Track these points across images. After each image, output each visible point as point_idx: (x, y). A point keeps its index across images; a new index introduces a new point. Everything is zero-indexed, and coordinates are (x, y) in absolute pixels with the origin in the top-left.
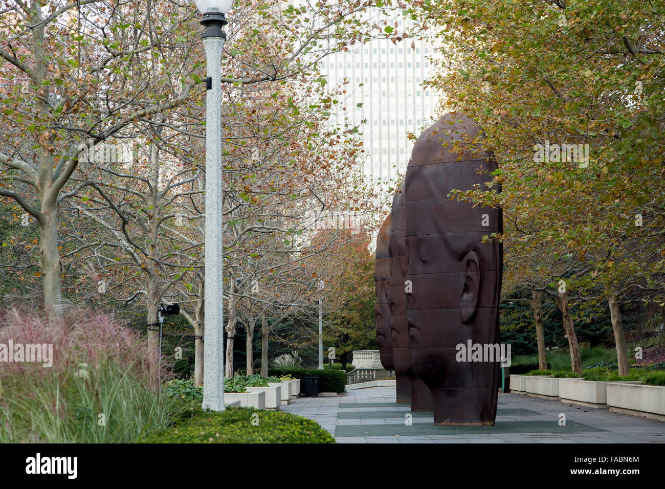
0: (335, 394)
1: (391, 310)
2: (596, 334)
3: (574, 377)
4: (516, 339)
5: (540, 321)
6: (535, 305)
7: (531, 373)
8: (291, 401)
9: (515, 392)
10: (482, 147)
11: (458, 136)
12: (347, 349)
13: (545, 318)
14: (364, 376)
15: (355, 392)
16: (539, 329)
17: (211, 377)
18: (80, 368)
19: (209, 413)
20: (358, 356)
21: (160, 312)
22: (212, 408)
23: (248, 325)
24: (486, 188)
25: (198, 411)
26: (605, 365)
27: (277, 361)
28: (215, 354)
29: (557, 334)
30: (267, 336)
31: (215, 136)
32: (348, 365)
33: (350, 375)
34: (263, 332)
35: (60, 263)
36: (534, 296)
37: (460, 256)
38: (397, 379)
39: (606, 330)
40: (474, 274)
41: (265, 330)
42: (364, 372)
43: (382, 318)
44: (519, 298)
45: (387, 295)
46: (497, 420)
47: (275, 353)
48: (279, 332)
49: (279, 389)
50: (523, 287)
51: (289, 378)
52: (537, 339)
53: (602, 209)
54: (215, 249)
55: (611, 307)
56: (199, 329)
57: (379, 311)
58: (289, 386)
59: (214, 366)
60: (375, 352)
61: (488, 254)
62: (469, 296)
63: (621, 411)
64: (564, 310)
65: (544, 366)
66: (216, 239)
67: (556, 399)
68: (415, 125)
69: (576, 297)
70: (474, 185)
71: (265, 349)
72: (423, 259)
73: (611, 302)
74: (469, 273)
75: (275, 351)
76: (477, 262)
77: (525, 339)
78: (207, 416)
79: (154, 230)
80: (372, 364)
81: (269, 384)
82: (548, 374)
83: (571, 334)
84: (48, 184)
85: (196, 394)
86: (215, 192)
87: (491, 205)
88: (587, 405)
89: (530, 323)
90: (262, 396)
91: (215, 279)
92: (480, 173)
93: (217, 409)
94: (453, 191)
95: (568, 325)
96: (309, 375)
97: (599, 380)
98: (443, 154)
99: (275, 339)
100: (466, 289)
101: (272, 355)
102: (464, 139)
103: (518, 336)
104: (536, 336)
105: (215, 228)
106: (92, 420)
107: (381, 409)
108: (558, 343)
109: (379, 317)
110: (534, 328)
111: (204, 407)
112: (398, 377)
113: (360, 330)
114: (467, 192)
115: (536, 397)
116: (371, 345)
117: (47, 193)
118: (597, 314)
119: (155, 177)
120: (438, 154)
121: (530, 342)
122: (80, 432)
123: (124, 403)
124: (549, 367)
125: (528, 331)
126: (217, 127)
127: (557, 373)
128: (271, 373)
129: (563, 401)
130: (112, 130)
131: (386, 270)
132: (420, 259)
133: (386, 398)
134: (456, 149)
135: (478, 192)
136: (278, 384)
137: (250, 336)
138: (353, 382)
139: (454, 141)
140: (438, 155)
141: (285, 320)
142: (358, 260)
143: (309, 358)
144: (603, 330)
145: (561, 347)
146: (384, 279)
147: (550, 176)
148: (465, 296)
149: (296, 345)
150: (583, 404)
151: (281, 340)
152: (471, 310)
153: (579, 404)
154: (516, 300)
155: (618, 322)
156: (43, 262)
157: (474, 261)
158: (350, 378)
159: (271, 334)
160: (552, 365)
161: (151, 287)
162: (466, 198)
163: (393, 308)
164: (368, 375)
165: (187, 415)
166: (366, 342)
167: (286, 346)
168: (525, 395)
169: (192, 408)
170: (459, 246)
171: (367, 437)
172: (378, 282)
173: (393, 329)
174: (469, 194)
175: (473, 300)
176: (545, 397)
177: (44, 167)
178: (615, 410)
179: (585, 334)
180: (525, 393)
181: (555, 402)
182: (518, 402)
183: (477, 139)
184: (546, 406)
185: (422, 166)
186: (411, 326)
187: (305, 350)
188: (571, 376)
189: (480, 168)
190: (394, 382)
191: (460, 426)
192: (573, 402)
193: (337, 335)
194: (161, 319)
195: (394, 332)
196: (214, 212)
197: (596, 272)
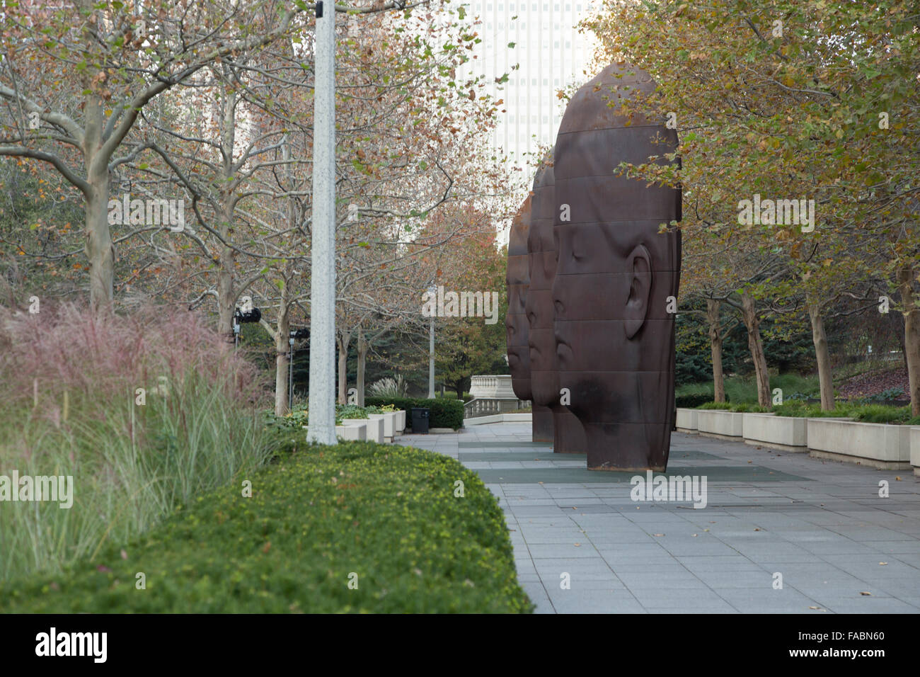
0: (450, 430)
1: (530, 321)
2: (786, 358)
3: (762, 412)
4: (683, 363)
5: (716, 339)
6: (710, 319)
7: (703, 406)
8: (395, 438)
9: (683, 430)
10: (660, 108)
11: (628, 93)
12: (465, 373)
13: (724, 337)
14: (486, 408)
15: (476, 428)
16: (715, 350)
17: (319, 400)
18: (160, 383)
19: (317, 448)
20: (478, 383)
21: (235, 319)
22: (320, 441)
23: (341, 339)
24: (667, 162)
25: (303, 445)
26: (799, 397)
27: (375, 386)
28: (324, 370)
29: (736, 357)
30: (364, 355)
31: (326, 80)
32: (464, 394)
33: (467, 406)
34: (359, 349)
35: (112, 250)
36: (710, 307)
37: (626, 252)
38: (534, 411)
39: (800, 354)
40: (643, 275)
41: (361, 347)
42: (486, 403)
43: (515, 333)
44: (690, 310)
45: (523, 304)
46: (668, 465)
47: (372, 376)
48: (380, 349)
49: (381, 422)
50: (698, 295)
51: (392, 410)
52: (713, 362)
53: (817, 191)
54: (326, 230)
55: (813, 321)
56: (282, 342)
57: (512, 323)
58: (392, 420)
59: (323, 385)
60: (499, 378)
61: (662, 249)
62: (636, 303)
63: (826, 455)
64: (750, 326)
65: (721, 398)
66: (326, 218)
67: (739, 439)
68: (551, 86)
69: (768, 308)
70: (651, 157)
71: (360, 372)
72: (576, 255)
73: (814, 315)
74: (637, 274)
75: (373, 373)
76: (648, 260)
77: (696, 362)
78: (316, 451)
79: (228, 212)
80: (495, 392)
81: (370, 416)
82: (727, 408)
83: (758, 356)
84: (96, 145)
85: (282, 426)
86: (326, 154)
87: (671, 184)
88: (780, 448)
89: (703, 342)
90: (363, 430)
91: (325, 270)
92: (657, 142)
93: (326, 442)
94: (621, 165)
95: (755, 345)
96: (417, 406)
97: (796, 415)
98: (605, 118)
99: (374, 358)
100: (632, 295)
101: (370, 380)
102: (635, 98)
103: (687, 359)
104: (711, 359)
105: (326, 203)
106: (177, 451)
107: (513, 450)
108: (737, 368)
109: (512, 331)
110: (709, 349)
111: (309, 439)
112: (535, 410)
113: (482, 349)
114: (640, 167)
115: (711, 437)
116: (497, 369)
117: (96, 157)
118: (797, 330)
119: (230, 141)
120: (598, 117)
121: (702, 367)
122: (162, 467)
123: (216, 431)
124: (727, 399)
125: (702, 353)
126: (330, 68)
127: (738, 406)
128: (369, 402)
129: (747, 442)
130: (185, 73)
131: (523, 270)
132: (573, 254)
133: (517, 437)
134: (626, 111)
135: (655, 167)
136: (379, 416)
137: (344, 353)
138: (471, 416)
139: (623, 100)
140: (599, 119)
141: (387, 334)
142: (482, 257)
143: (416, 384)
144: (796, 352)
145: (740, 374)
146: (518, 283)
147: (763, 142)
148: (631, 304)
149: (402, 366)
150: (774, 447)
151: (382, 360)
152: (638, 322)
153: (769, 446)
154: (687, 312)
155: (822, 342)
156: (90, 248)
157: (643, 258)
158: (467, 411)
159: (369, 352)
160: (730, 396)
161: (223, 285)
162: (638, 175)
163: (533, 319)
164: (492, 407)
165: (289, 449)
166: (489, 365)
167: (389, 368)
168: (696, 434)
169: (294, 441)
170: (624, 238)
171: (502, 485)
172: (512, 286)
173: (532, 346)
174: (643, 169)
175: (640, 309)
176: (724, 438)
177: (92, 122)
178: (818, 454)
179: (773, 357)
180: (696, 432)
181: (736, 444)
182: (689, 443)
183: (654, 97)
184: (727, 448)
185: (577, 133)
186: (559, 341)
187: (411, 372)
188: (758, 411)
189: (656, 136)
190: (529, 416)
191: (620, 471)
192: (762, 444)
193: (455, 354)
194: (237, 328)
195: (533, 351)
196: (325, 182)
197: (809, 273)
